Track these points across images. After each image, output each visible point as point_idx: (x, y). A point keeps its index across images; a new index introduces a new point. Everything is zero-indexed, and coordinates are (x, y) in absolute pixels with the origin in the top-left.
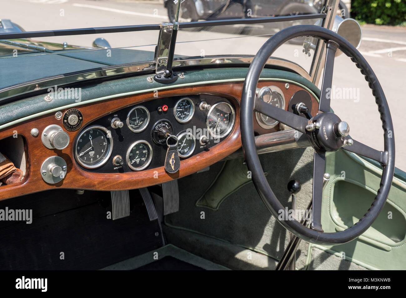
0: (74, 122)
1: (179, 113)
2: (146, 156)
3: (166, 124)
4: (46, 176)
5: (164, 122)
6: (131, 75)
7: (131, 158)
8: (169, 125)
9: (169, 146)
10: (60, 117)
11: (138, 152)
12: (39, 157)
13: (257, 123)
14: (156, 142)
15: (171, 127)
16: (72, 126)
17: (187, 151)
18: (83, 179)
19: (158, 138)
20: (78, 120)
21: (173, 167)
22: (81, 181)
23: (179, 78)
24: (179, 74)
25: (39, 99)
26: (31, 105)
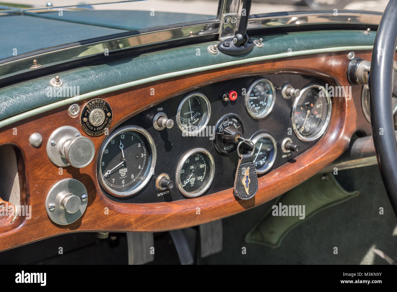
0: (99, 120)
1: (252, 103)
2: (205, 173)
3: (234, 122)
4: (54, 212)
5: (231, 118)
6: (182, 42)
7: (183, 177)
8: (238, 123)
9: (242, 156)
10: (76, 113)
11: (192, 167)
12: (43, 181)
13: (363, 117)
14: (220, 150)
15: (242, 126)
16: (96, 129)
17: (264, 164)
18: (112, 214)
19: (223, 144)
20: (104, 118)
21: (247, 190)
22: (109, 219)
23: (256, 47)
24: (254, 40)
25: (41, 83)
26: (28, 93)
